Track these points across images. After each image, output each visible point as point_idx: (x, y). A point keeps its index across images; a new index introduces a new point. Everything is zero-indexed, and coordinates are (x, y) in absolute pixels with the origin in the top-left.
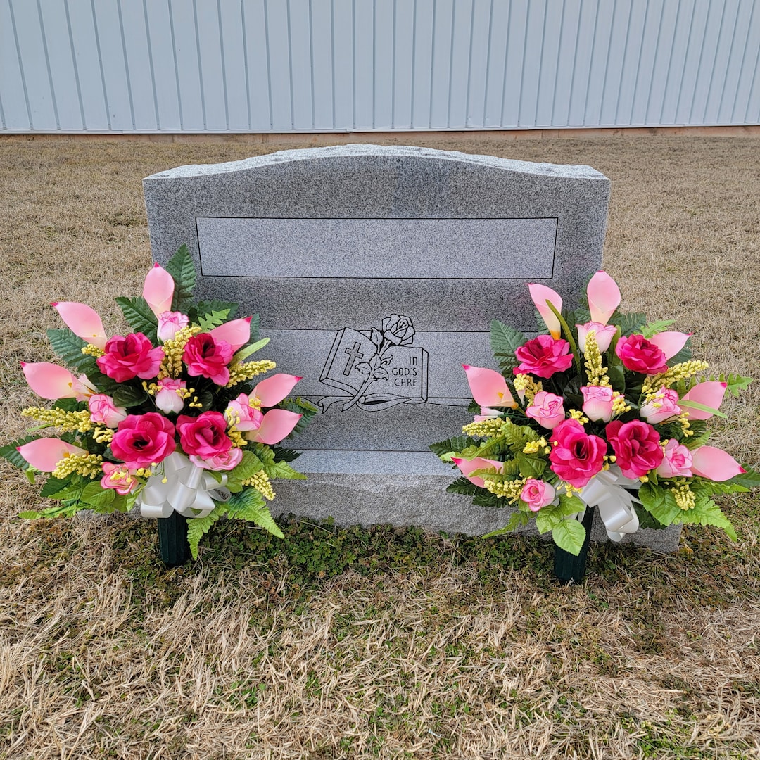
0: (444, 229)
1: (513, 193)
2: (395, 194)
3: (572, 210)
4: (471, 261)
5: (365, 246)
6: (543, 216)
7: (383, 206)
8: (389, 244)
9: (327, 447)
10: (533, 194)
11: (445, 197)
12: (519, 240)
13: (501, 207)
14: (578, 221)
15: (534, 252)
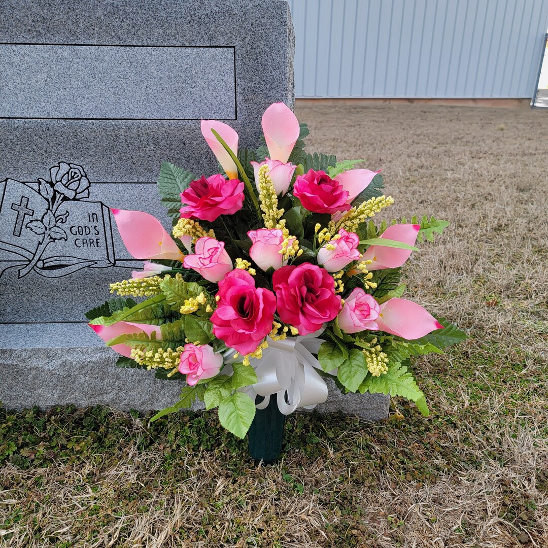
0: (106, 58)
1: (180, 15)
2: (42, 13)
3: (249, 38)
4: (143, 98)
5: (15, 78)
6: (217, 44)
7: (29, 28)
8: (44, 76)
9: (8, 320)
10: (202, 17)
11: (102, 17)
12: (194, 72)
13: (168, 31)
14: (257, 51)
15: (212, 88)
